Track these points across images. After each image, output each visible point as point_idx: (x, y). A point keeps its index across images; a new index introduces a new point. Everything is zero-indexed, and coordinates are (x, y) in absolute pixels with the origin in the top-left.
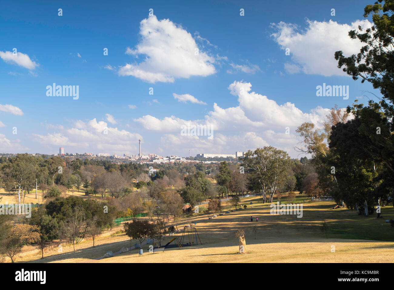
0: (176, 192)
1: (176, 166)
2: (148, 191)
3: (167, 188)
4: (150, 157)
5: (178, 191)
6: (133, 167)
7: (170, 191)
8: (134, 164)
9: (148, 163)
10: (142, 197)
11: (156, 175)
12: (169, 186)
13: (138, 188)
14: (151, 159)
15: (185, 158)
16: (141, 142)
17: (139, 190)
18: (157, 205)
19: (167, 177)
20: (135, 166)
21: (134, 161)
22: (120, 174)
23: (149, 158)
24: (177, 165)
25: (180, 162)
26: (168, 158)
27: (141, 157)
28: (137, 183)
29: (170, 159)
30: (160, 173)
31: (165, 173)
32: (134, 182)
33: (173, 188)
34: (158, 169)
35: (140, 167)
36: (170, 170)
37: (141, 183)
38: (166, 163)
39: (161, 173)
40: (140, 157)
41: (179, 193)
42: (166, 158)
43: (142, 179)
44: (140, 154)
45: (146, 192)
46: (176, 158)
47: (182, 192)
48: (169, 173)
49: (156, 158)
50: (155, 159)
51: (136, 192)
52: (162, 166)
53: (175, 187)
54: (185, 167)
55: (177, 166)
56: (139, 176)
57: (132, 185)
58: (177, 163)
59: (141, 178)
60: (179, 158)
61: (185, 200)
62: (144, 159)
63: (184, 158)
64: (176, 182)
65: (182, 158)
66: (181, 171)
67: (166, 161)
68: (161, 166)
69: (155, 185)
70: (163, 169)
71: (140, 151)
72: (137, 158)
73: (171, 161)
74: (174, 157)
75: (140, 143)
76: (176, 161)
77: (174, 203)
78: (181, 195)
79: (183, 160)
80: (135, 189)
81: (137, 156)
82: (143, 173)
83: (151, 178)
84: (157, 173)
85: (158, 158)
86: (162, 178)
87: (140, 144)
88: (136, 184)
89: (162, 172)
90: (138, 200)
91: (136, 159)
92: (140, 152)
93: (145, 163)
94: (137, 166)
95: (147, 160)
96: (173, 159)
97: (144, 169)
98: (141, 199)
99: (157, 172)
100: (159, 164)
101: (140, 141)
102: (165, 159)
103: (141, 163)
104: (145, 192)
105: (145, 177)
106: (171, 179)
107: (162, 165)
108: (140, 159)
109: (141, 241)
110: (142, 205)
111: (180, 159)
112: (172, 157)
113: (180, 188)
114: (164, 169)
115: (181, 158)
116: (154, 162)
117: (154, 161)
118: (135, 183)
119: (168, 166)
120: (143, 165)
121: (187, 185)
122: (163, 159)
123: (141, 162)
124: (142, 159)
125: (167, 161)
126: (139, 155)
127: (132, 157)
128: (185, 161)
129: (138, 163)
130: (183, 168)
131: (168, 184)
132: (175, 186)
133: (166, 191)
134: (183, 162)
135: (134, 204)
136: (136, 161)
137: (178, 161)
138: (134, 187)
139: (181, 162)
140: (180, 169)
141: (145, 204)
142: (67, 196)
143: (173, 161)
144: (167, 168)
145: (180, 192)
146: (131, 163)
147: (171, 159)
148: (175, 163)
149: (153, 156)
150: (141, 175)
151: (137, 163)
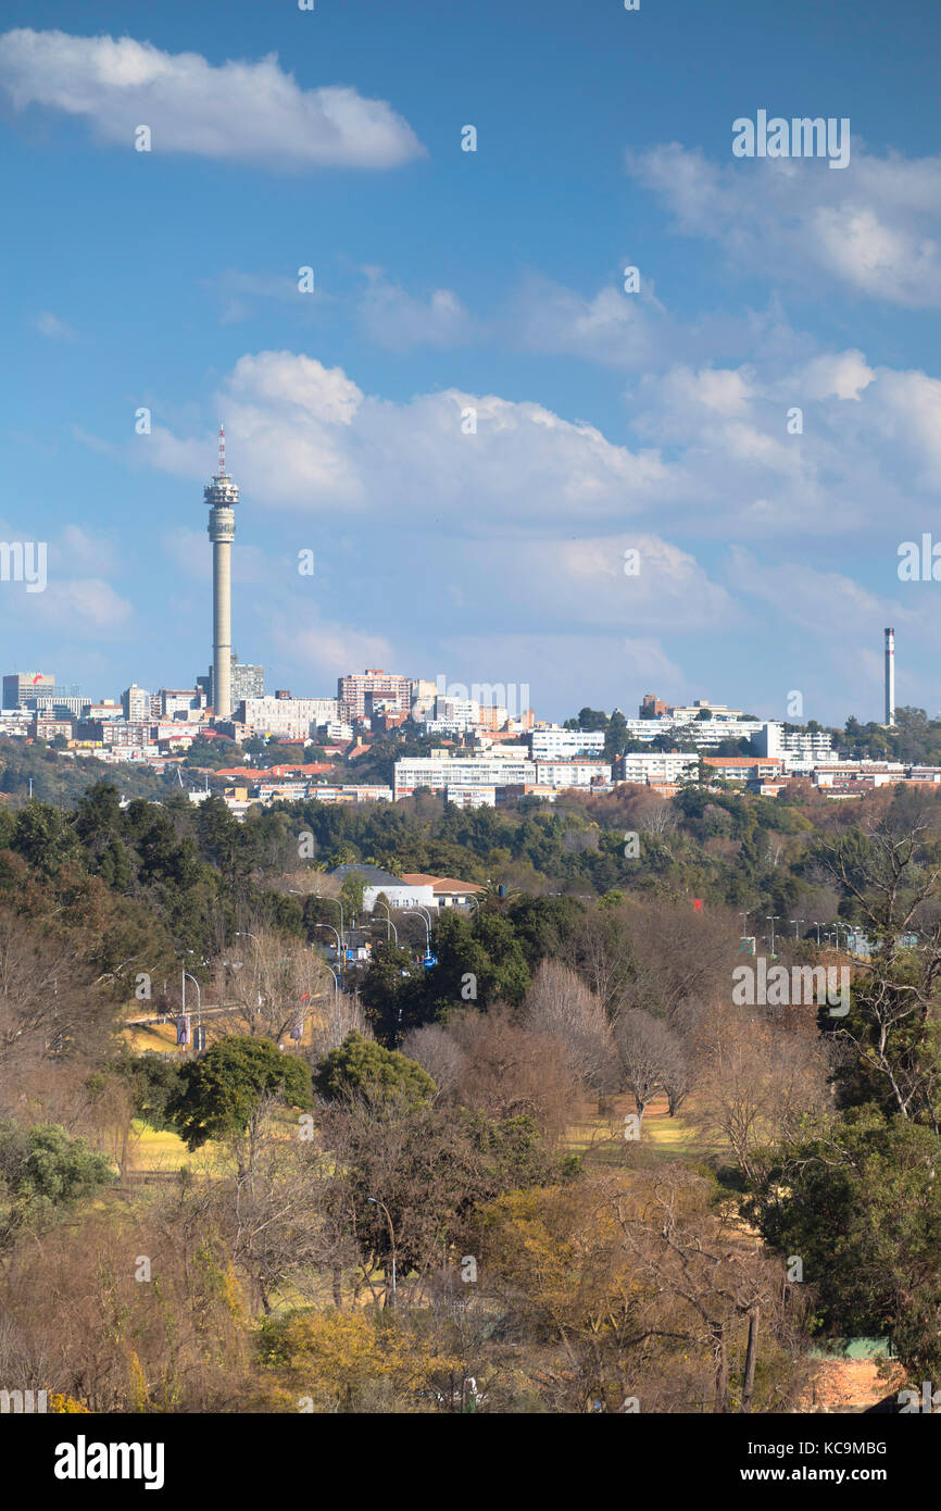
0: (707, 1186)
1: (701, 837)
2: (333, 1169)
3: (577, 1139)
4: (355, 723)
5: (732, 1180)
6: (129, 852)
7: (623, 1178)
8: (137, 810)
9: (325, 795)
10: (246, 1257)
11: (431, 960)
12: (604, 1110)
13: (194, 1136)
14: (362, 747)
15: (824, 740)
16: (227, 516)
17: (210, 1161)
18: (453, 1364)
19: (582, 992)
20: (153, 836)
21: (144, 771)
23: (346, 733)
24: (717, 829)
25: (755, 782)
26: (598, 738)
27: (240, 715)
28: (188, 1071)
29: (619, 744)
30: (482, 934)
31: (563, 932)
32: (143, 1046)
33: (668, 1135)
34: (465, 874)
35: (215, 853)
36: (629, 897)
37: (230, 1066)
38: (568, 797)
39: (506, 928)
40: (226, 712)
41: (746, 1212)
42: (570, 725)
43: (247, 1014)
44: (227, 677)
45: (303, 1186)
46: (712, 731)
47: (783, 1192)
48: (610, 933)
49: (435, 727)
50: (422, 744)
51: (173, 1190)
52: (521, 834)
53: (689, 1121)
54: (827, 859)
55: (721, 847)
56: (206, 977)
57: (119, 1092)
58: (721, 802)
59: (231, 995)
60: (745, 730)
61: (827, 1295)
62: (272, 751)
63: (813, 728)
64: (699, 1052)
65: (788, 729)
66: (780, 909)
67: (565, 777)
68: (504, 838)
69: (425, 1092)
70: (525, 882)
71: (226, 637)
72: (183, 734)
73: (642, 767)
74: (683, 718)
75: (214, 529)
76: (707, 772)
77: (675, 1340)
78: (778, 1230)
79: (807, 765)
80: (160, 1148)
81: (183, 703)
82: (259, 940)
83: (366, 1002)
84: (452, 936)
85: (457, 723)
86: (517, 998)
87: (217, 544)
88: (172, 1079)
89: (517, 914)
90: (203, 1292)
91: (163, 745)
92: (217, 647)
93: (291, 793)
94: (183, 833)
95: (310, 756)
96: (662, 744)
97: (274, 884)
98: (234, 1281)
99: (445, 919)
100: (481, 818)
101: (215, 498)
102: (557, 741)
103: (238, 803)
104: (294, 1182)
105: (285, 985)
106: (639, 1019)
107: (509, 821)
108: (216, 745)
110: (246, 1355)
111: (753, 747)
112: (647, 712)
113: (765, 1136)
114: (541, 886)
115: (774, 736)
116: (411, 783)
117: (410, 771)
118: (150, 1070)
119: (593, 845)
120: (267, 821)
121: (848, 1102)
122: (526, 739)
123: (241, 781)
124: (253, 745)
125: (587, 773)
126: (208, 685)
127: (108, 711)
128: (827, 767)
129: (197, 797)
130: (797, 869)
131: (591, 1082)
132: (690, 1105)
133: (571, 1169)
134: (798, 789)
135: (149, 1341)
136: (169, 776)
137: (733, 771)
138: (146, 1115)
139: (769, 791)
140: (765, 884)
141: (287, 1349)
143: (660, 772)
144: (589, 861)
145: (765, 1190)
146: (103, 794)
147: (643, 748)
148: (689, 805)
149: (394, 709)
150: (233, 960)
151: (178, 803)
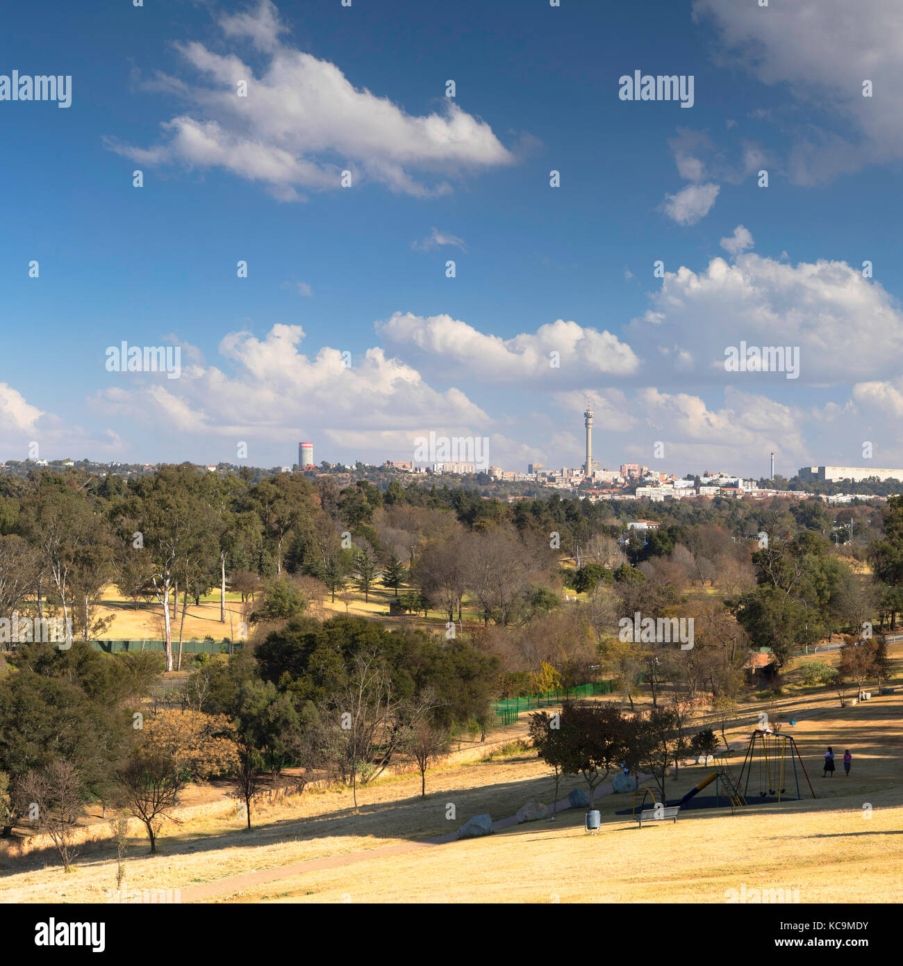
0: (722, 605)
1: (720, 510)
2: (619, 600)
3: (686, 592)
4: (625, 478)
5: (728, 604)
6: (563, 513)
7: (699, 603)
8: (565, 502)
9: (617, 498)
10: (595, 624)
11: (646, 543)
12: (693, 584)
13: (579, 591)
14: (627, 485)
15: (755, 483)
16: (590, 421)
17: (583, 597)
18: (652, 654)
19: (687, 552)
20: (570, 508)
21: (567, 491)
22: (514, 536)
23: (623, 481)
24: (725, 508)
25: (735, 495)
26: (692, 483)
27: (593, 475)
28: (579, 573)
29: (698, 484)
30: (659, 536)
31: (683, 536)
32: (567, 566)
33: (710, 591)
34: (655, 520)
35: (587, 513)
36: (701, 526)
37: (591, 572)
38: (684, 499)
39: (666, 534)
40: (590, 475)
41: (732, 612)
42: (684, 479)
43: (595, 557)
44: (590, 465)
45: (610, 605)
46: (724, 481)
47: (742, 607)
48: (695, 536)
49: (647, 479)
50: (644, 484)
51: (575, 606)
52: (671, 509)
53: (717, 587)
54: (755, 516)
55: (726, 513)
56: (584, 548)
57: (560, 579)
58: (726, 500)
59: (591, 552)
60: (733, 481)
61: (755, 635)
62: (603, 486)
63: (751, 480)
64: (720, 569)
65: (745, 480)
66: (742, 530)
67: (683, 493)
68: (666, 510)
69: (644, 579)
70: (672, 522)
71: (590, 454)
72: (578, 481)
73: (704, 491)
74: (715, 477)
75: (587, 424)
76: (722, 492)
77: (713, 647)
78: (741, 617)
79: (750, 490)
80: (570, 594)
81: (577, 472)
82: (598, 537)
83: (628, 554)
84: (651, 537)
85: (653, 479)
86: (669, 553)
87: (587, 428)
88: (575, 575)
89: (670, 531)
90: (583, 634)
91: (572, 484)
92: (587, 457)
93: (608, 497)
94: (578, 508)
95: (613, 487)
96: (710, 484)
97: (603, 522)
98: (591, 630)
99: (649, 532)
100: (659, 504)
101: (587, 416)
102: (681, 483)
103: (593, 500)
104: (608, 604)
105: (605, 550)
106: (703, 559)
107: (668, 505)
108: (587, 484)
109: (594, 783)
110: (594, 651)
111: (735, 485)
112: (706, 475)
113: (737, 592)
114: (676, 523)
115: (741, 482)
116: (641, 495)
117: (640, 491)
118: (568, 573)
119: (691, 512)
120: (601, 505)
121: (760, 582)
122: (672, 483)
123: (594, 494)
124: (597, 484)
125: (689, 492)
126: (585, 467)
127: (557, 474)
128: (755, 491)
129: (582, 498)
130: (747, 519)
131: (690, 577)
132: (717, 583)
133: (684, 601)
134: (747, 497)
135: (568, 647)
136: (574, 492)
137: (730, 492)
138: (567, 585)
139: (739, 497)
140: (738, 523)
141: (606, 649)
142: (329, 616)
143: (709, 492)
144: (689, 516)
145: (737, 607)
146: (556, 497)
147: (705, 485)
148: (717, 501)
149: (636, 474)
150: (591, 542)
151: (577, 500)
